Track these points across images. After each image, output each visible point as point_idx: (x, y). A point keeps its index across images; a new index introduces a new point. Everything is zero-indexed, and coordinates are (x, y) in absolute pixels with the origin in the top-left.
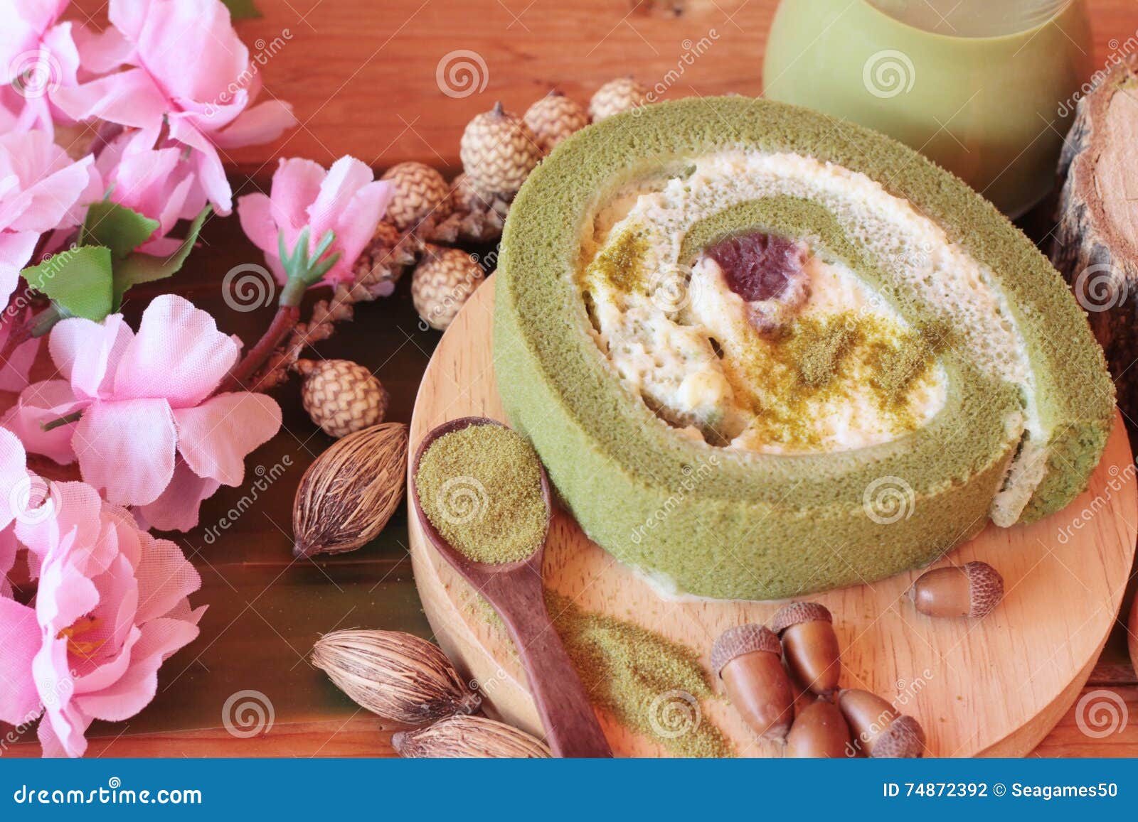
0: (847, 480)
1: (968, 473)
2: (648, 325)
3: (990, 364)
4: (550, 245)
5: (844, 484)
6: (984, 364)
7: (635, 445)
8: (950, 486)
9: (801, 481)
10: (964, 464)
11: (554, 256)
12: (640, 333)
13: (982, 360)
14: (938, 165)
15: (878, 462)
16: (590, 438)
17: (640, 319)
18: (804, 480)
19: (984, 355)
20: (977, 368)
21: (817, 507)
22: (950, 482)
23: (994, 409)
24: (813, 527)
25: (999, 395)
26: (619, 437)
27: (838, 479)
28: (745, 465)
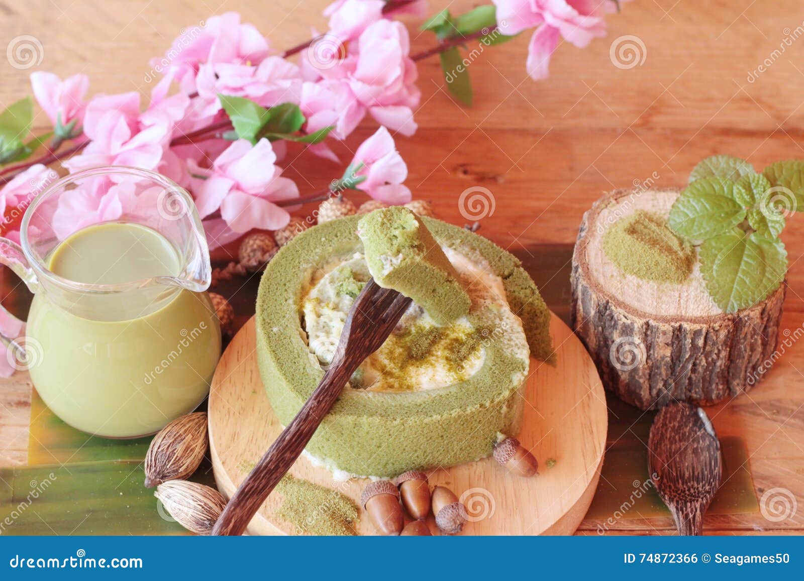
0: (424, 405)
1: (489, 402)
2: (331, 324)
3: (511, 349)
4: (285, 285)
5: (422, 407)
6: (507, 348)
7: (311, 388)
8: (478, 408)
9: (398, 405)
10: (488, 397)
11: (286, 290)
12: (326, 328)
13: (506, 347)
14: (501, 248)
15: (441, 396)
16: (288, 383)
17: (327, 321)
18: (400, 405)
19: (508, 344)
20: (503, 350)
21: (405, 419)
22: (478, 406)
23: (508, 371)
24: (404, 430)
25: (512, 364)
26: (303, 383)
27: (418, 404)
28: (369, 398)
